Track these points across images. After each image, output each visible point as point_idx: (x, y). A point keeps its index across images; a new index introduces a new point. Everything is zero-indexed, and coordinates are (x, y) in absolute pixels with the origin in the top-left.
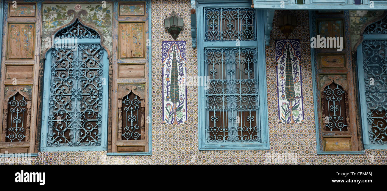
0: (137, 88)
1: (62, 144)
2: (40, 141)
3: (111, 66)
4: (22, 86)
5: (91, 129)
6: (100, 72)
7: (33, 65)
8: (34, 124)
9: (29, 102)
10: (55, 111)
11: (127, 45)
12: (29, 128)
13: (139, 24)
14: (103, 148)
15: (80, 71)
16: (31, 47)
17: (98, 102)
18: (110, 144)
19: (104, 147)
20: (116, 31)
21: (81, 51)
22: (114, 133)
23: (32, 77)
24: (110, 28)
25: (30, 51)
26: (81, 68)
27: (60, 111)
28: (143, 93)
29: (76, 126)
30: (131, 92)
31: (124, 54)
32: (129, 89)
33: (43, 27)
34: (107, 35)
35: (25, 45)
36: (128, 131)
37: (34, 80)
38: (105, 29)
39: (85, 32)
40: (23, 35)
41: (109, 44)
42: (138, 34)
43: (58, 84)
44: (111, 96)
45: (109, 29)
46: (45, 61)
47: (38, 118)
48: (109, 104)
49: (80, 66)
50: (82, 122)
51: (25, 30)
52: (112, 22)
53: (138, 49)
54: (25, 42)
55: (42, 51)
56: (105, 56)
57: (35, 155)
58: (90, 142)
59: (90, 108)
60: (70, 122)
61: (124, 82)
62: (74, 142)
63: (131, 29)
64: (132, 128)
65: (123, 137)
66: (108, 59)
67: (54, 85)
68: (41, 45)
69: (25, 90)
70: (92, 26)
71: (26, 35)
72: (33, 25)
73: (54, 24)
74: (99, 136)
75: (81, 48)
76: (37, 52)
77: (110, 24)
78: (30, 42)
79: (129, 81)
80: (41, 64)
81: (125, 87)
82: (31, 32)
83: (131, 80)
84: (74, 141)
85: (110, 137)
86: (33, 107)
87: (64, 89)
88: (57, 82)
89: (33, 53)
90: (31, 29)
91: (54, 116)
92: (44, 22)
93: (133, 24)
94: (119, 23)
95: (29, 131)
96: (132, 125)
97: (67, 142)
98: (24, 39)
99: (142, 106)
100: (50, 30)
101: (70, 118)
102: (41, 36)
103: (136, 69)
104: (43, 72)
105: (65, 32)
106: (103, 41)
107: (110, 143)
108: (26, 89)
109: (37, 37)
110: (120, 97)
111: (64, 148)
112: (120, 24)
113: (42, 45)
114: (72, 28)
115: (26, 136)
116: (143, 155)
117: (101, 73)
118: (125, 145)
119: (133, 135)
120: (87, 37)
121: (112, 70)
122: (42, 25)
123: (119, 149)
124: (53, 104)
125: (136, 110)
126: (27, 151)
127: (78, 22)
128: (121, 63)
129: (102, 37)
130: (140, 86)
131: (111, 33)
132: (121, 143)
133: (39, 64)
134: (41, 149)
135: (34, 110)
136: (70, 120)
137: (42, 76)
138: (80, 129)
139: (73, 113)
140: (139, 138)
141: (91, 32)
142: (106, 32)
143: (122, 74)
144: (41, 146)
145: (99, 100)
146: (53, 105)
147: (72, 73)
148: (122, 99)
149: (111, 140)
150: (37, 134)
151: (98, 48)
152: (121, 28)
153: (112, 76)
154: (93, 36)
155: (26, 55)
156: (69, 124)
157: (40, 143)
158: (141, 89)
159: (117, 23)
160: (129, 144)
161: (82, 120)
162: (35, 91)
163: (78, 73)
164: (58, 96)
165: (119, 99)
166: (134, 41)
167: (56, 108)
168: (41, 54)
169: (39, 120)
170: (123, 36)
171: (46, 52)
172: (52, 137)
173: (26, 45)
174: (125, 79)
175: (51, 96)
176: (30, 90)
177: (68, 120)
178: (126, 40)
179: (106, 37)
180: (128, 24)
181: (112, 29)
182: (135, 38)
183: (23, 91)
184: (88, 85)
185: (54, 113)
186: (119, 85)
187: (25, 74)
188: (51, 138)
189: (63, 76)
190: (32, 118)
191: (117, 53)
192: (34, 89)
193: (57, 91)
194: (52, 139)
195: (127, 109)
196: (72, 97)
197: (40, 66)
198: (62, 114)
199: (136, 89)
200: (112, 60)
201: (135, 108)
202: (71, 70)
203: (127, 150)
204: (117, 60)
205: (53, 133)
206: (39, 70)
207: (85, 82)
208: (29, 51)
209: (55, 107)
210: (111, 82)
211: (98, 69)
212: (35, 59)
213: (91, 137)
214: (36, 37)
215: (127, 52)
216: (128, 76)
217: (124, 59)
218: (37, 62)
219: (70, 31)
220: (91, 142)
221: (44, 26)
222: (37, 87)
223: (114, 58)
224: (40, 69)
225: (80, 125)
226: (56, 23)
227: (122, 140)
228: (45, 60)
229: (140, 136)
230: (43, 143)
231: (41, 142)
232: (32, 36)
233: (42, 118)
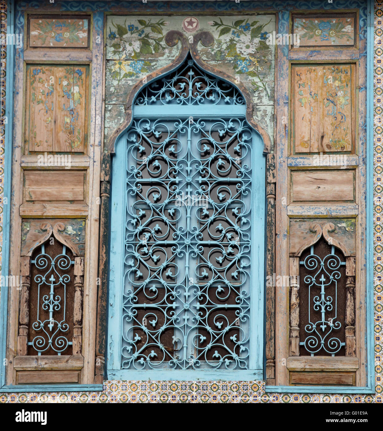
0: (335, 229)
1: (155, 363)
2: (105, 355)
3: (273, 174)
4: (60, 222)
5: (223, 327)
6: (243, 188)
7: (86, 170)
8: (90, 314)
9: (78, 260)
10: (138, 284)
11: (310, 121)
12: (81, 322)
13: (342, 67)
14: (255, 374)
15: (196, 186)
16: (80, 124)
17: (239, 261)
18: (271, 366)
19: (256, 371)
20: (284, 85)
21: (196, 135)
22: (280, 339)
23: (84, 198)
24: (270, 78)
25: (79, 134)
26: (197, 179)
27: (150, 282)
28: (352, 241)
29: (188, 320)
30: (322, 239)
31: (303, 144)
32: (316, 232)
33: (108, 73)
34: (261, 94)
35: (66, 118)
36: (314, 333)
37: (90, 205)
38: (256, 79)
39: (208, 89)
40: (62, 94)
41: (267, 119)
42: (339, 94)
43: (144, 216)
44: (272, 248)
45: (266, 80)
46: (114, 159)
47: (102, 300)
48: (268, 266)
49: (194, 173)
50: (201, 309)
51: (65, 83)
52: (273, 62)
53: (339, 131)
54: (65, 113)
55: (106, 134)
56: (257, 148)
57: (97, 389)
58: (221, 360)
59: (219, 277)
60: (174, 310)
61: (303, 214)
62: (185, 358)
63: (321, 81)
64: (323, 327)
65: (301, 347)
66: (265, 155)
67: (134, 218)
68: (105, 120)
69: (68, 229)
70: (224, 74)
71: (68, 95)
72: (83, 69)
73: (135, 69)
74: (243, 345)
75: (197, 130)
76: (95, 138)
77: (270, 68)
78: (78, 113)
79: (317, 210)
80: (106, 167)
81: (306, 225)
82: (81, 87)
83: (322, 210)
84: (183, 356)
85: (272, 349)
86: (88, 273)
87: (159, 229)
88: (142, 212)
89: (86, 139)
90: (80, 78)
91: (136, 294)
92: (111, 63)
93: (327, 67)
94: (292, 64)
95: (80, 330)
96: (323, 320)
97: (168, 358)
98: (64, 105)
99: (349, 273)
100: (123, 82)
101: (174, 301)
102: (104, 97)
103: (333, 182)
104: (108, 188)
105: (159, 89)
106: (252, 110)
107: (271, 362)
108: (70, 229)
109: (93, 99)
110: (295, 251)
111: (161, 372)
112: (293, 66)
113: (107, 120)
114: (175, 78)
115: (74, 343)
116: (353, 394)
117: (246, 190)
118: (307, 367)
119: (326, 345)
120: (212, 102)
121: (275, 184)
122: (106, 69)
123: (293, 378)
124: (133, 265)
125: (333, 283)
126: (77, 378)
127: (190, 64)
128: (296, 166)
129: (249, 100)
130: (344, 225)
131: (273, 91)
132: (299, 364)
133: (101, 166)
134: (108, 373)
135: (92, 278)
136: (174, 305)
137: (107, 197)
138: (196, 328)
139: (179, 287)
140: (342, 352)
141: (222, 88)
142: (260, 89)
143: (298, 192)
144: (109, 367)
145: (241, 258)
146: (133, 269)
147: (177, 191)
148: (300, 255)
149: (273, 356)
150: (100, 338)
151: (240, 129)
152: (297, 78)
153: (275, 199)
154: (227, 99)
155: (69, 143)
156: (171, 316)
157: (106, 360)
158: (345, 231)
159: (286, 65)
160: (317, 366)
161: (203, 306)
162: (92, 234)
163: (191, 190)
164: (145, 246)
165: (292, 255)
166: (329, 111)
167: (141, 274)
168: (104, 143)
169: (104, 304)
170: (301, 99)
171: (115, 137)
172: (132, 345)
173: (68, 120)
174: (307, 206)
175: (129, 247)
176: (80, 230)
177: (169, 305)
178: (308, 109)
179: (259, 101)
180: (313, 68)
181: (274, 81)
182: (331, 104)
183: (64, 233)
184: (215, 220)
185: (135, 288)
186: (291, 220)
187: (67, 192)
188: (129, 348)
189: (156, 196)
190: (86, 300)
191: (287, 141)
192: (89, 229)
193: (141, 233)
194: (133, 351)
195: (311, 279)
196: (179, 250)
197: (103, 172)
198: (154, 290)
199: (333, 231)
200: (274, 158)
201: (331, 277)
202: (173, 183)
203: (312, 380)
204: (288, 158)
205: (135, 336)
206: (101, 182)
207: (208, 213)
208: (77, 134)
209: (139, 273)
210: (272, 213)
211: (239, 179)
212: (92, 155)
213: (225, 346)
214: (91, 99)
215: (310, 140)
216: (313, 199)
217: (305, 156)
218: (94, 162)
219: (171, 85)
220: (224, 359)
221: (110, 73)
222: (97, 223)
223: (279, 153)
224: (102, 180)
225: (198, 317)
226: (140, 65)
227: (300, 355)
228: (113, 156)
229: (343, 347)
230: (112, 360)
231: (109, 357)
232: (81, 96)
233: (110, 300)
